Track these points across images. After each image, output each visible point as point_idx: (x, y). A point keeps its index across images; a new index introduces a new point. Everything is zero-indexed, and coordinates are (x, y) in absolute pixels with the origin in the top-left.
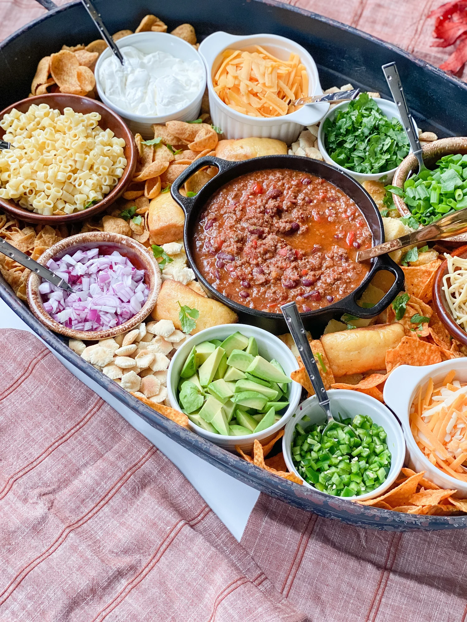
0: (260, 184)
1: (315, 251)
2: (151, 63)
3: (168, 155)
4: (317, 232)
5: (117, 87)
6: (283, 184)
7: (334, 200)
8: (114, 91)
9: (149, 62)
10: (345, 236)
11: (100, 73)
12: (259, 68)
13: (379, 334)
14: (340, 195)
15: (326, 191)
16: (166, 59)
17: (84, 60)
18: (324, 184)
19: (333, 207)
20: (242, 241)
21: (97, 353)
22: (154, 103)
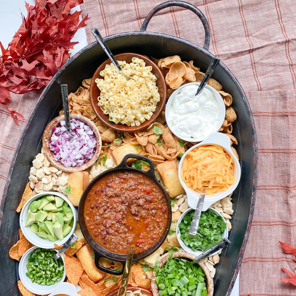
0: (152, 191)
1: (128, 227)
2: (207, 106)
3: (154, 141)
4: (138, 225)
5: (182, 99)
6: (156, 201)
7: (159, 227)
8: (179, 99)
9: (207, 105)
10: (141, 238)
11: (185, 88)
12: (213, 168)
13: (93, 270)
14: (163, 228)
15: (162, 222)
16: (215, 112)
17: (187, 76)
18: (166, 219)
19: (155, 227)
20: (117, 196)
21: (37, 162)
22: (180, 122)
